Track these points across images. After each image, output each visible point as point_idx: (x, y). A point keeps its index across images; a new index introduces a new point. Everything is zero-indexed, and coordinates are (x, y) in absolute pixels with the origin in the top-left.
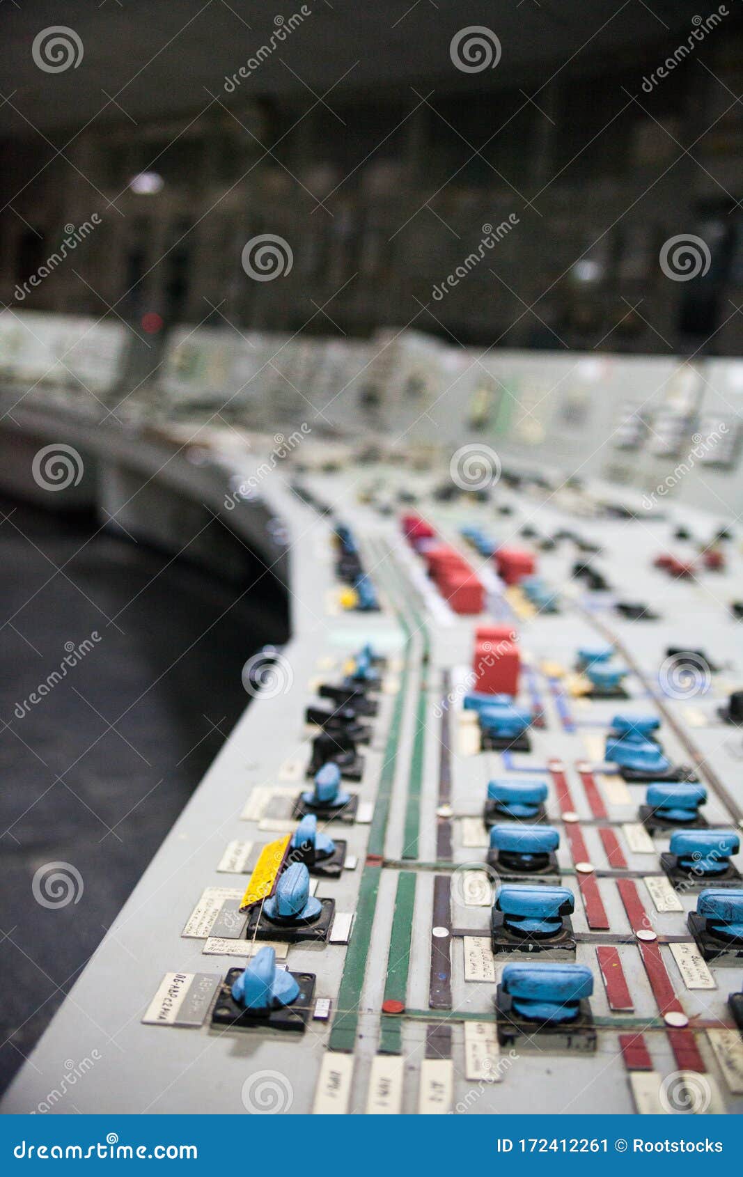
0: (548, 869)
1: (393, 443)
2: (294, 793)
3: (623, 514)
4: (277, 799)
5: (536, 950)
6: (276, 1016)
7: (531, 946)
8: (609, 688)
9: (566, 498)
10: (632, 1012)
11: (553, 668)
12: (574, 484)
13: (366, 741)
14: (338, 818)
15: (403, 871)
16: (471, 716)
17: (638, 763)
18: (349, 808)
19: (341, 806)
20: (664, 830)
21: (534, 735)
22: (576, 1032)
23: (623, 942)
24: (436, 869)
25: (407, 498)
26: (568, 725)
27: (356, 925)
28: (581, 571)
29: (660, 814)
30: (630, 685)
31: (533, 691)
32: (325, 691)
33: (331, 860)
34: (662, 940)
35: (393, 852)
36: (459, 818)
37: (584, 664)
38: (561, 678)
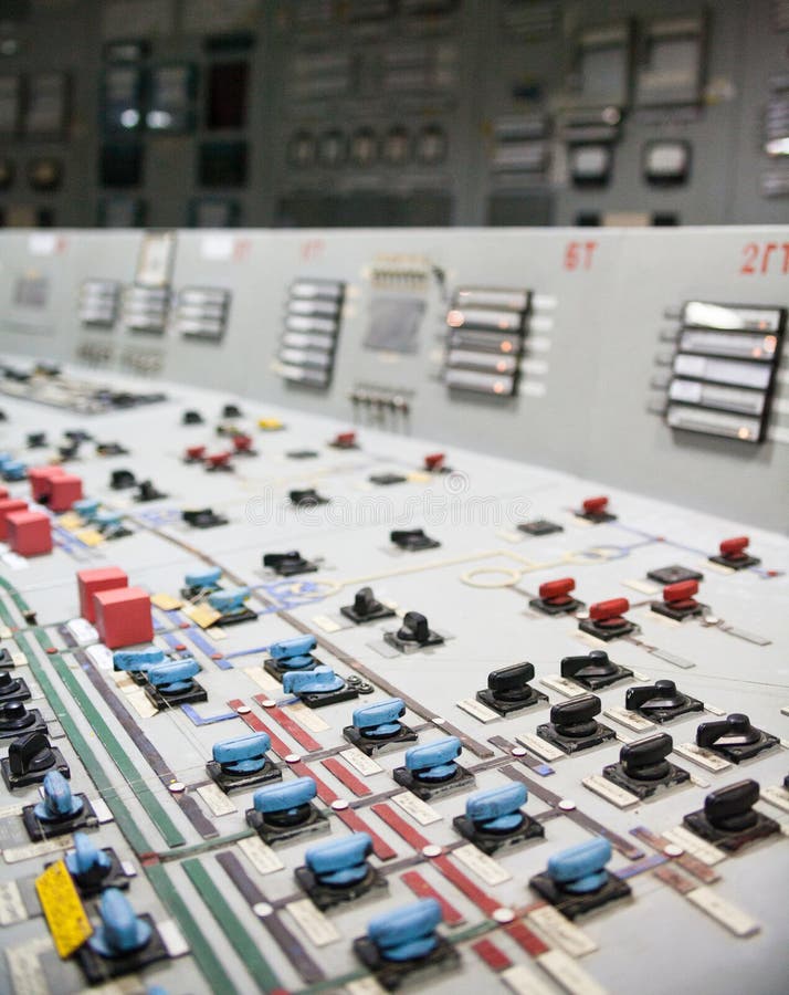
0: (314, 816)
3: (123, 401)
8: (237, 612)
10: (465, 922)
13: (46, 730)
14: (84, 825)
15: (183, 860)
17: (317, 687)
18: (86, 812)
19: (80, 812)
20: (379, 748)
21: (201, 680)
23: (415, 863)
24: (211, 848)
27: (184, 932)
28: (121, 479)
29: (370, 733)
30: (253, 605)
31: (164, 632)
33: (114, 872)
34: (446, 850)
35: (157, 844)
36: (194, 788)
37: (193, 591)
38: (178, 609)
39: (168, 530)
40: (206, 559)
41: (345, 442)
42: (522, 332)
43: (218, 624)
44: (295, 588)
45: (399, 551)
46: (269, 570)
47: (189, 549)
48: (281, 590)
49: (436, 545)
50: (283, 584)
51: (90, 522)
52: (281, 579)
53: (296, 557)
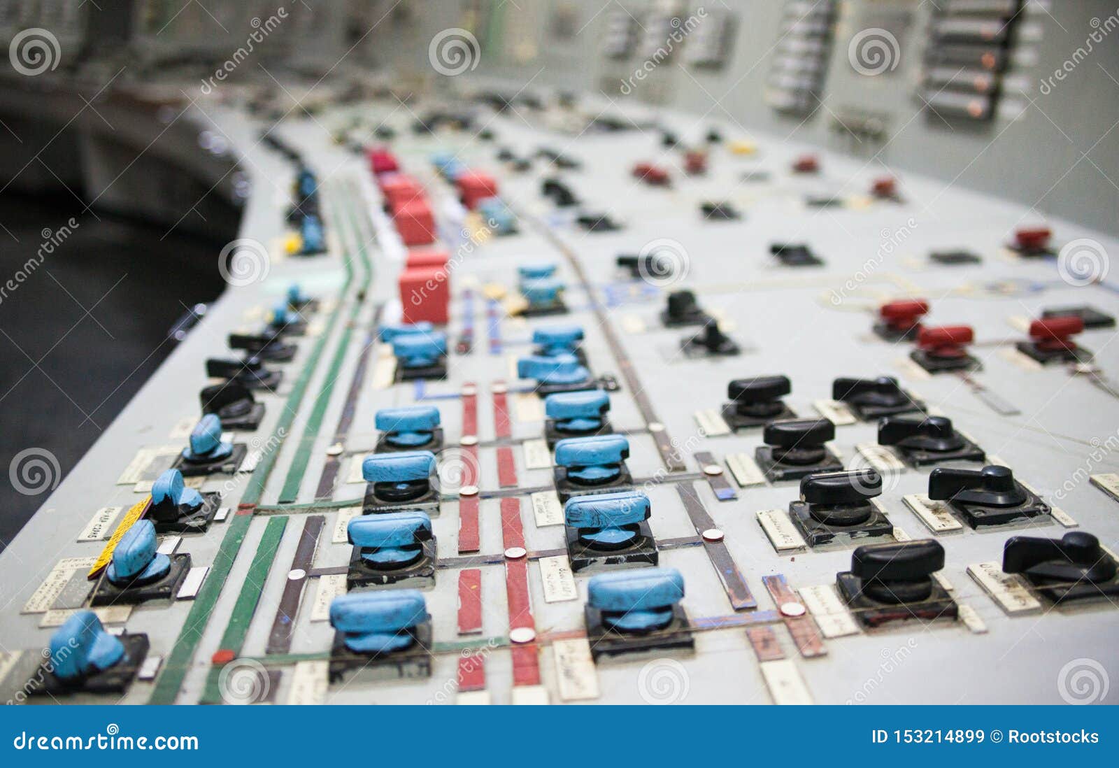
0: (426, 496)
1: (381, 79)
2: (178, 450)
3: (613, 126)
4: (160, 459)
5: (391, 581)
6: (94, 681)
7: (385, 578)
8: (546, 303)
9: (556, 116)
10: (479, 633)
11: (493, 291)
12: (566, 101)
13: (270, 389)
14: (219, 470)
15: (275, 516)
16: (389, 348)
17: (553, 376)
18: (233, 458)
19: (223, 458)
21: (454, 362)
22: (409, 660)
23: (490, 563)
24: (311, 510)
25: (385, 134)
26: (496, 346)
27: (208, 579)
28: (550, 188)
29: (561, 426)
30: (572, 298)
32: (236, 341)
33: (197, 514)
34: (533, 556)
35: (270, 498)
36: (350, 454)
38: (502, 298)
42: (1007, 42)
46: (623, 271)
49: (818, 263)
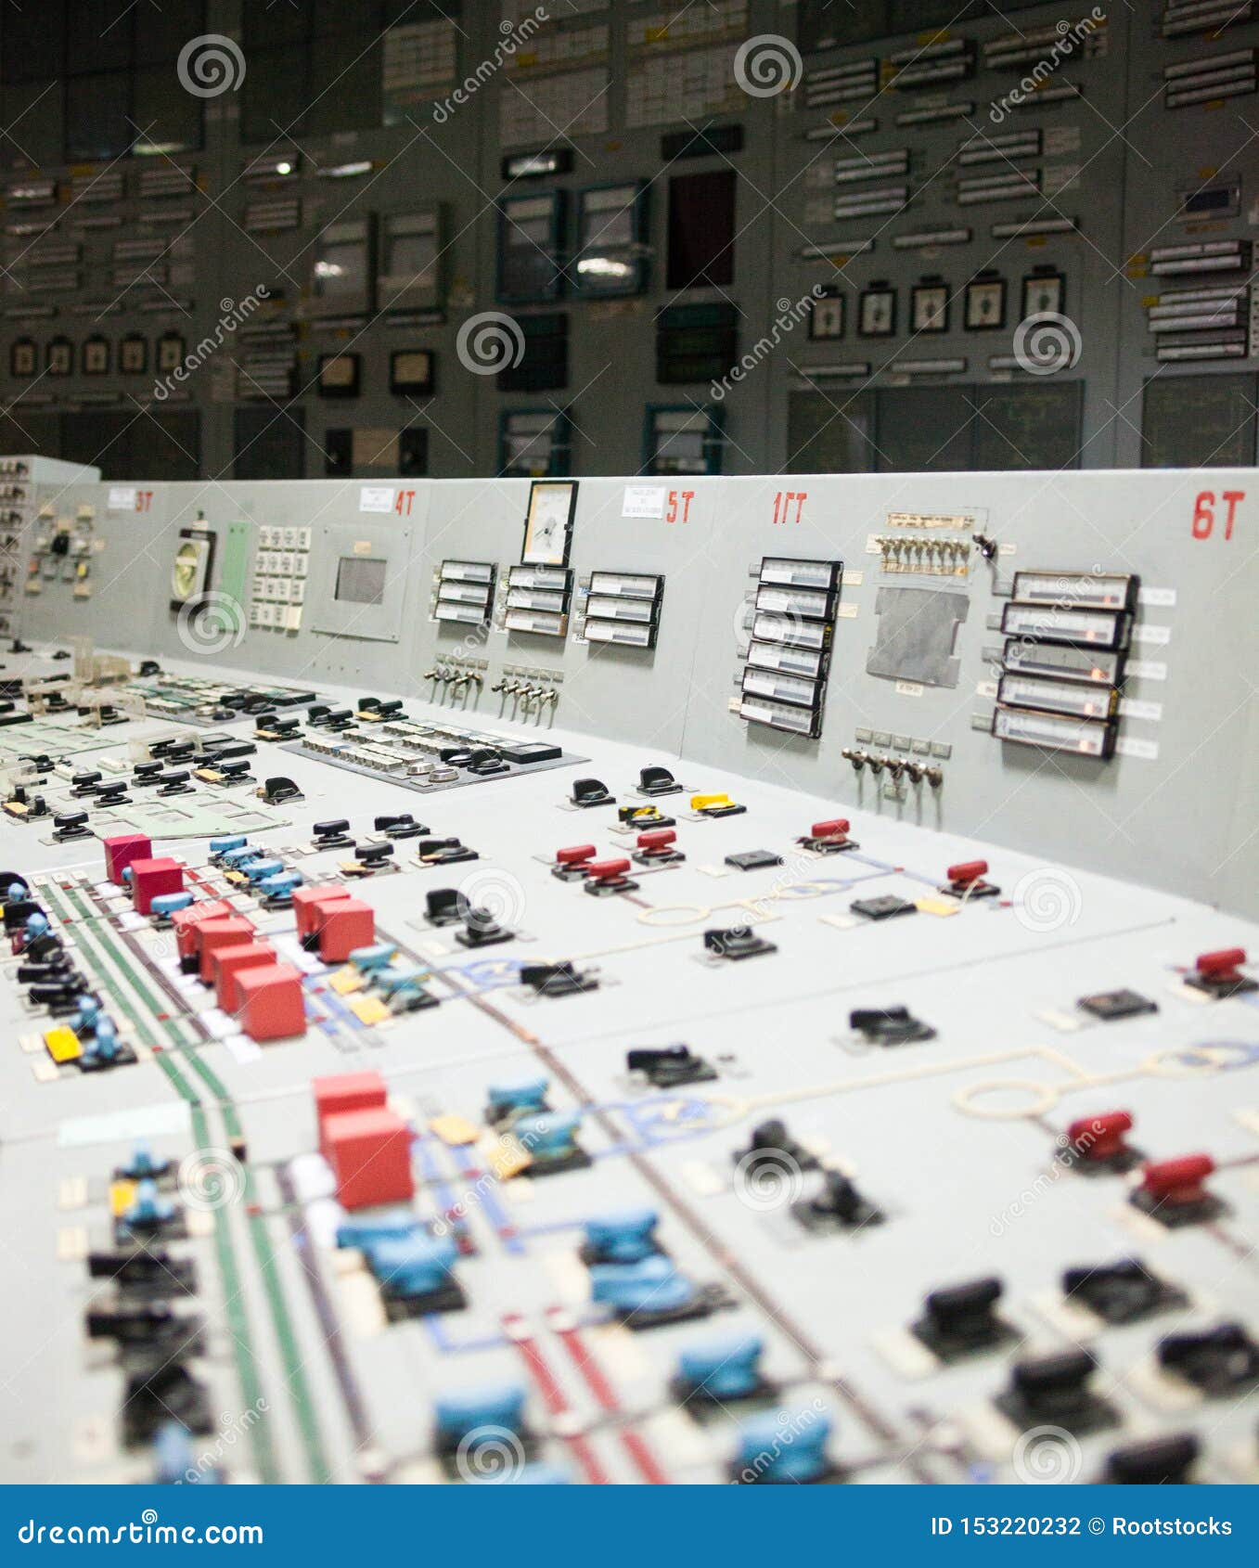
8: (559, 1152)
11: (455, 1127)
13: (199, 1350)
16: (351, 1258)
21: (465, 1273)
26: (509, 1235)
30: (590, 1139)
31: (436, 1182)
32: (99, 1266)
37: (500, 1111)
38: (470, 1143)
39: (496, 999)
40: (544, 1053)
41: (829, 838)
42: (1121, 649)
43: (526, 1172)
44: (670, 1111)
45: (863, 1047)
46: (640, 1075)
47: (519, 1033)
48: (647, 1113)
49: (929, 1035)
50: (652, 1102)
51: (375, 982)
52: (654, 1092)
53: (683, 1055)
